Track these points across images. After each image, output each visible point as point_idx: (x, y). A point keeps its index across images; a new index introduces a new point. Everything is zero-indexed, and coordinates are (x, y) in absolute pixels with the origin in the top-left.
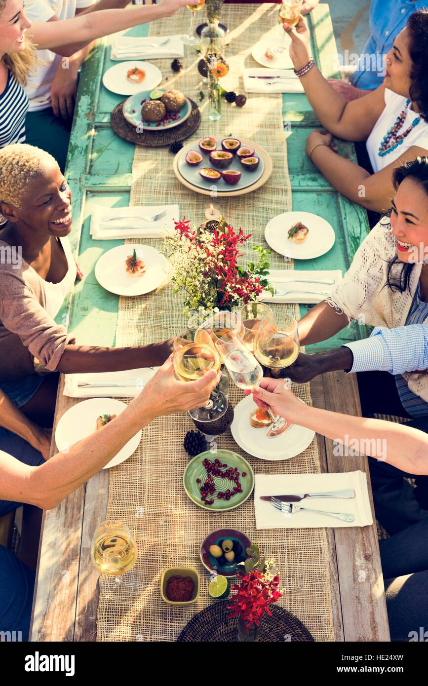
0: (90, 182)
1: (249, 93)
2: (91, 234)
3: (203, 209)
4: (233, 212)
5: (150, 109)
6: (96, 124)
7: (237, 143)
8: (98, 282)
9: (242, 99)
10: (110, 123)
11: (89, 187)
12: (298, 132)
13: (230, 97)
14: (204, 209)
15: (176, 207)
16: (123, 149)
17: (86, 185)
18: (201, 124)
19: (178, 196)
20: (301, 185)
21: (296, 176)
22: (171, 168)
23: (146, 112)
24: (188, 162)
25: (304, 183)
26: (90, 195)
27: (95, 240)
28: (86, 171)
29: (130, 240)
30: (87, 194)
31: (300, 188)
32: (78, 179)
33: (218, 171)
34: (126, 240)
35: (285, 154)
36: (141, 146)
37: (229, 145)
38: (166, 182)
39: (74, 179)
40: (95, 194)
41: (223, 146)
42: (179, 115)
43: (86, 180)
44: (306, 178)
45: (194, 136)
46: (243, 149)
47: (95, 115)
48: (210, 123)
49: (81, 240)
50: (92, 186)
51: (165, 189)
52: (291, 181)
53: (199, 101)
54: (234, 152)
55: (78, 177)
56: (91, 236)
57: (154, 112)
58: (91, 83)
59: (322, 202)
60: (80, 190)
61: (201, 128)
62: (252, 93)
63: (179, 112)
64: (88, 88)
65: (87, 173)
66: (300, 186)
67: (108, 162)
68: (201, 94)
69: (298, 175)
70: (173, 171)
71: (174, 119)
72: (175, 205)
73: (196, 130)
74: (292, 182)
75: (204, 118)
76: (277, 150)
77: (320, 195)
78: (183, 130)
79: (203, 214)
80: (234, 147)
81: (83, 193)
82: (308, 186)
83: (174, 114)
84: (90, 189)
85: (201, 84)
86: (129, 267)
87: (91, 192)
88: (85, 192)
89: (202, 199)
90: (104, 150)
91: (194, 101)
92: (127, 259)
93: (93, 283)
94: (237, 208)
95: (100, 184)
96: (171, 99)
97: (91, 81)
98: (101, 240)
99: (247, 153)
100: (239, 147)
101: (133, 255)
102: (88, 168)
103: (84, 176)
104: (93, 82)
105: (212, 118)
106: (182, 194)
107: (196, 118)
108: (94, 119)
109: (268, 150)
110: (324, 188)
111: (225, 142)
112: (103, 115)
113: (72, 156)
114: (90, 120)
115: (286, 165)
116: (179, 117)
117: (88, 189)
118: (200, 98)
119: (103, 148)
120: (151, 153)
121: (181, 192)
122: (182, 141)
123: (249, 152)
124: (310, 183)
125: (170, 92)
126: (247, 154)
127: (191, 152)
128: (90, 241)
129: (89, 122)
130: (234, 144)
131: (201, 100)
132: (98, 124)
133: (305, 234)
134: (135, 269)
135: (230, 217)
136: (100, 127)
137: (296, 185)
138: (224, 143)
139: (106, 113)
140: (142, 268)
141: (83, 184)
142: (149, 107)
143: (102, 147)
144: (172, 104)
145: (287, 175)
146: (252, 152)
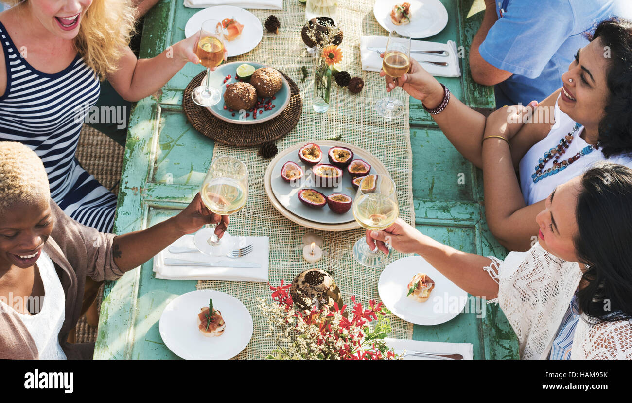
0: (154, 194)
1: (367, 72)
2: (154, 270)
3: (300, 244)
4: (339, 250)
5: (236, 95)
6: (163, 106)
7: (349, 154)
8: (162, 339)
9: (358, 84)
10: (182, 105)
11: (152, 201)
12: (428, 136)
13: (342, 79)
14: (302, 245)
15: (265, 239)
16: (198, 145)
17: (149, 198)
18: (302, 116)
19: (268, 223)
20: (429, 216)
21: (422, 203)
22: (260, 181)
23: (231, 98)
24: (284, 179)
25: (431, 214)
26: (153, 212)
27: (159, 279)
28: (149, 178)
29: (204, 282)
30: (149, 210)
31: (426, 221)
32: (139, 188)
33: (322, 194)
34: (199, 282)
35: (410, 170)
36: (222, 145)
37: (338, 156)
38: (254, 200)
39: (134, 188)
40: (160, 211)
41: (330, 157)
42: (274, 102)
43: (149, 190)
44: (436, 207)
45: (292, 133)
46: (355, 163)
47: (162, 93)
48: (314, 116)
49: (141, 278)
50: (157, 200)
51: (252, 211)
52: (416, 209)
53: (300, 80)
54: (343, 166)
55: (138, 186)
56: (154, 273)
57: (242, 99)
58: (158, 42)
59: (454, 242)
60: (141, 205)
61: (301, 122)
62: (370, 72)
63: (273, 98)
64: (154, 50)
65: (150, 180)
66: (426, 218)
67: (179, 164)
68: (304, 70)
69: (425, 202)
70: (263, 185)
71: (267, 109)
72: (264, 237)
73: (295, 126)
74: (417, 211)
75: (306, 108)
76: (400, 164)
77: (452, 231)
78: (278, 124)
79: (301, 252)
80: (345, 160)
81: (144, 210)
82: (437, 218)
83: (267, 100)
84: (153, 204)
85: (304, 54)
86: (203, 323)
87: (155, 208)
88: (148, 208)
89: (300, 233)
90: (173, 146)
91: (294, 80)
92: (200, 312)
93: (156, 341)
94: (344, 246)
95: (167, 198)
96: (265, 81)
97: (157, 39)
98: (167, 280)
99: (360, 169)
100: (351, 160)
101: (209, 306)
102: (151, 172)
103: (146, 185)
104: (161, 40)
105: (317, 109)
106: (274, 221)
107: (296, 108)
108: (160, 100)
109: (387, 163)
110: (457, 223)
111: (333, 152)
112: (173, 92)
113: (131, 153)
114: (155, 100)
115: (410, 187)
116: (274, 106)
117: (151, 203)
118: (302, 76)
119: (171, 142)
120: (235, 156)
121: (272, 217)
122: (276, 140)
123: (364, 168)
124: (441, 214)
125: (263, 71)
126: (361, 172)
127: (289, 163)
128: (153, 280)
129: (154, 102)
130: (345, 154)
131: (303, 80)
132: (166, 107)
133: (430, 290)
134: (211, 327)
135: (334, 258)
136: (169, 110)
137: (421, 216)
138: (332, 154)
139: (176, 90)
140: (220, 325)
141: (145, 196)
142: (235, 92)
143: (170, 140)
144: (265, 88)
145: (411, 201)
146: (367, 169)
